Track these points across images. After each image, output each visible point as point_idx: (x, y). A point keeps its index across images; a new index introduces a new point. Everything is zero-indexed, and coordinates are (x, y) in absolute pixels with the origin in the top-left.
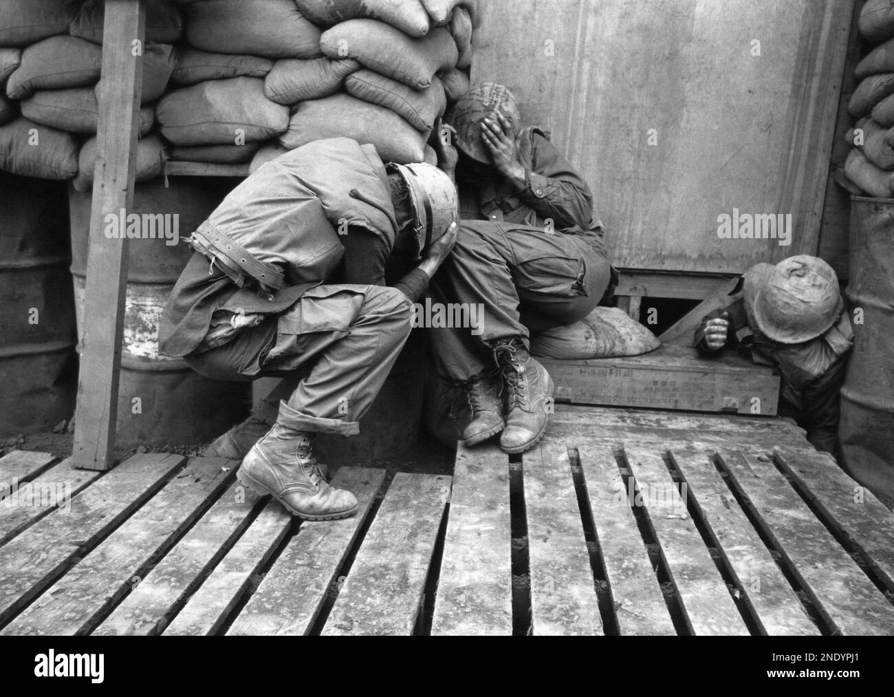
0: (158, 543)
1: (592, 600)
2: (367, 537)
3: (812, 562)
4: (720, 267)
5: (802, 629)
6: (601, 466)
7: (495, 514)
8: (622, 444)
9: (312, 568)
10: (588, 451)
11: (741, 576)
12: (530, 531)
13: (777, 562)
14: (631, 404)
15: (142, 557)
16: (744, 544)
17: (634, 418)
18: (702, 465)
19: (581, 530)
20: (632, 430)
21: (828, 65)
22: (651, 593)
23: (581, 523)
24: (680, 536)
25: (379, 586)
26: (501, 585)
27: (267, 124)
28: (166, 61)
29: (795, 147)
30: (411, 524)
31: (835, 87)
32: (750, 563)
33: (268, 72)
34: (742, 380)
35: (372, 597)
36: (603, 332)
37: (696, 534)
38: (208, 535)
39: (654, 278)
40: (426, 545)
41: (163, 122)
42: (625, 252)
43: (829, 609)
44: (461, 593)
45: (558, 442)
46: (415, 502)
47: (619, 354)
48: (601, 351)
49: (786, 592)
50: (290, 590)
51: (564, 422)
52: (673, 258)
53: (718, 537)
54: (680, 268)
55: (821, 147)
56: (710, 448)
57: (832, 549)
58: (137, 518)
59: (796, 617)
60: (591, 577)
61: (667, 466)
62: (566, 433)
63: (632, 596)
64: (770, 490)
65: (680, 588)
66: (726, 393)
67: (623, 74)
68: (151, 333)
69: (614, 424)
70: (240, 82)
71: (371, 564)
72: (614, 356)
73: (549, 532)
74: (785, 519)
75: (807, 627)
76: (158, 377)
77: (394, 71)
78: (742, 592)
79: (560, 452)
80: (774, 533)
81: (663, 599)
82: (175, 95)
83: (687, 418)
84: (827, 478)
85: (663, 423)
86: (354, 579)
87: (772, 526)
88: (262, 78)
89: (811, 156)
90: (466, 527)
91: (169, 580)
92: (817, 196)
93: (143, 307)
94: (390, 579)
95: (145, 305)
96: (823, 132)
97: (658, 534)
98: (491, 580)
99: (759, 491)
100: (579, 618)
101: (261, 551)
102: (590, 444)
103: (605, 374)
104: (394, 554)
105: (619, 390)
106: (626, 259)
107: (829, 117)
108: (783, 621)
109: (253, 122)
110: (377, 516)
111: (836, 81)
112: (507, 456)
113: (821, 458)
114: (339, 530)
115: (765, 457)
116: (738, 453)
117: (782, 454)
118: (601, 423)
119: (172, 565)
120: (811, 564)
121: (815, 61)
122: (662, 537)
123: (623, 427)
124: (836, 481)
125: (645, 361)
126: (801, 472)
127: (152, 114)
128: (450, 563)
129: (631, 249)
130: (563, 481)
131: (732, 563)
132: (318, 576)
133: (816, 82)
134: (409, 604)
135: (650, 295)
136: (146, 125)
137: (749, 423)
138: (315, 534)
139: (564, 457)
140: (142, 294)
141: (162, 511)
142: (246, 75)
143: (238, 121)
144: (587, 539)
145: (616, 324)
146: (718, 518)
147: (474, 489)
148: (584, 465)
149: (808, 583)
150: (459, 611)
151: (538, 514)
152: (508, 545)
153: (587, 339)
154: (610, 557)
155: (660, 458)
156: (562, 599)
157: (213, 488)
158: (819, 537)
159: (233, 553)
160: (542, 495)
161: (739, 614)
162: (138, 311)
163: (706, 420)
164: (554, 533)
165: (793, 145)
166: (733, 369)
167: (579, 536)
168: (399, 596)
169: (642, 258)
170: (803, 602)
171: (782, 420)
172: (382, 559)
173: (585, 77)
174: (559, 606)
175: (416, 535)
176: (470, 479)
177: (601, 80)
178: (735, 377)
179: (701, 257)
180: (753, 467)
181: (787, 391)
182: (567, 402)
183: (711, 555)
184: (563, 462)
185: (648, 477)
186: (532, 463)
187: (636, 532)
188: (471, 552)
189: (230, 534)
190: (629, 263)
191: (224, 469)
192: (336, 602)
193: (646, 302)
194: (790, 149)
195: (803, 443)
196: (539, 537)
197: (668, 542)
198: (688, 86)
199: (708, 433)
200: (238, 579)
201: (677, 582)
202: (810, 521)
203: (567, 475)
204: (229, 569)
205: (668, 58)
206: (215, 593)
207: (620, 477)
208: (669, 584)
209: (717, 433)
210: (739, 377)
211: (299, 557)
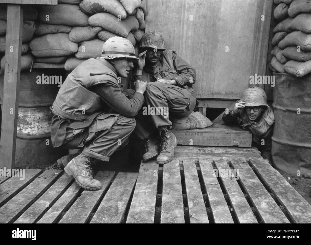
0: (27, 202)
1: (182, 214)
2: (105, 196)
3: (257, 197)
4: (232, 97)
5: (251, 221)
6: (191, 167)
7: (151, 186)
8: (198, 159)
9: (84, 208)
10: (186, 162)
11: (233, 203)
12: (163, 191)
13: (246, 198)
14: (203, 145)
15: (21, 208)
16: (236, 192)
17: (204, 150)
18: (224, 165)
19: (181, 190)
20: (203, 154)
21: (265, 29)
22: (202, 211)
23: (181, 188)
24: (214, 190)
25: (108, 214)
26: (151, 211)
27: (70, 50)
28: (32, 27)
29: (256, 56)
30: (122, 191)
31: (267, 36)
32: (237, 198)
33: (70, 31)
34: (239, 135)
35: (104, 218)
36: (193, 120)
37: (220, 189)
38: (47, 199)
39: (210, 101)
40: (126, 198)
41: (32, 49)
42: (200, 92)
43: (261, 213)
44: (137, 215)
45: (177, 159)
46: (124, 183)
47: (198, 128)
48: (192, 127)
49: (248, 208)
50: (75, 217)
51: (179, 152)
52: (217, 94)
53: (227, 190)
54: (219, 97)
55: (264, 56)
56: (228, 159)
57: (264, 192)
58: (20, 193)
59: (250, 216)
60: (183, 207)
61: (213, 166)
62: (179, 156)
63: (196, 212)
64: (246, 173)
65: (213, 209)
66: (234, 140)
67: (198, 31)
68: (30, 125)
69: (196, 152)
70: (60, 35)
71: (106, 206)
72: (196, 128)
73: (170, 191)
74: (250, 183)
75: (253, 220)
76: (33, 141)
77: (115, 31)
78: (233, 209)
79: (176, 163)
80: (246, 188)
81: (206, 213)
82: (36, 39)
83: (221, 149)
84: (265, 167)
85: (213, 151)
86: (99, 212)
87: (246, 185)
88: (68, 33)
89: (261, 59)
90: (141, 191)
91: (30, 216)
92: (263, 72)
93: (27, 116)
94: (112, 211)
95: (28, 115)
96: (264, 51)
97: (207, 190)
98: (148, 209)
99: (243, 174)
100: (177, 221)
101: (66, 203)
102: (187, 160)
103: (193, 135)
104: (114, 202)
105: (199, 140)
106: (201, 95)
107: (266, 46)
108: (245, 218)
109: (65, 49)
110: (110, 189)
111: (268, 34)
112: (158, 165)
113: (264, 161)
114: (96, 194)
115: (246, 161)
116: (237, 161)
117: (252, 160)
118: (192, 152)
119: (32, 210)
120: (257, 198)
121: (260, 28)
122: (208, 191)
123: (200, 153)
124: (268, 169)
125: (207, 130)
126: (257, 166)
127: (28, 46)
128: (134, 204)
129: (202, 91)
130: (177, 173)
131: (231, 199)
132: (86, 211)
133: (261, 34)
134: (118, 220)
135: (209, 107)
136: (25, 50)
137: (242, 150)
138: (87, 196)
139: (178, 164)
140: (26, 111)
141: (31, 190)
142: (62, 32)
143: (60, 49)
144: (183, 193)
145: (197, 117)
146: (228, 183)
147: (145, 177)
148: (184, 167)
149: (255, 204)
150: (135, 221)
151: (167, 185)
152: (155, 197)
153: (187, 123)
154: (190, 199)
155: (210, 163)
156: (172, 215)
157: (51, 181)
158: (260, 188)
159: (56, 204)
160: (169, 178)
161: (231, 217)
162: (25, 117)
163: (227, 149)
164: (172, 191)
165: (255, 55)
166: (237, 132)
167: (180, 192)
168: (115, 217)
169: (206, 94)
170: (253, 211)
171: (253, 149)
172: (110, 204)
173: (185, 32)
174: (170, 217)
175: (123, 195)
176: (144, 174)
177: (190, 33)
178: (237, 134)
179: (226, 94)
180: (241, 165)
181: (254, 139)
182: (181, 145)
183: (224, 197)
184: (177, 166)
185: (206, 170)
186: (167, 167)
187: (200, 190)
188: (142, 200)
189: (55, 198)
190: (202, 96)
191: (56, 174)
192: (91, 220)
193: (208, 110)
194: (254, 56)
195: (259, 156)
196: (166, 193)
197: (210, 193)
198: (219, 36)
199: (228, 154)
200: (56, 214)
201: (212, 207)
202: (258, 183)
203: (178, 171)
204: (53, 210)
205: (212, 26)
206: (47, 220)
207: (197, 171)
208: (209, 207)
209: (231, 154)
210: (239, 134)
211: (80, 205)
